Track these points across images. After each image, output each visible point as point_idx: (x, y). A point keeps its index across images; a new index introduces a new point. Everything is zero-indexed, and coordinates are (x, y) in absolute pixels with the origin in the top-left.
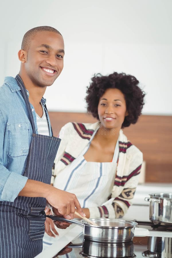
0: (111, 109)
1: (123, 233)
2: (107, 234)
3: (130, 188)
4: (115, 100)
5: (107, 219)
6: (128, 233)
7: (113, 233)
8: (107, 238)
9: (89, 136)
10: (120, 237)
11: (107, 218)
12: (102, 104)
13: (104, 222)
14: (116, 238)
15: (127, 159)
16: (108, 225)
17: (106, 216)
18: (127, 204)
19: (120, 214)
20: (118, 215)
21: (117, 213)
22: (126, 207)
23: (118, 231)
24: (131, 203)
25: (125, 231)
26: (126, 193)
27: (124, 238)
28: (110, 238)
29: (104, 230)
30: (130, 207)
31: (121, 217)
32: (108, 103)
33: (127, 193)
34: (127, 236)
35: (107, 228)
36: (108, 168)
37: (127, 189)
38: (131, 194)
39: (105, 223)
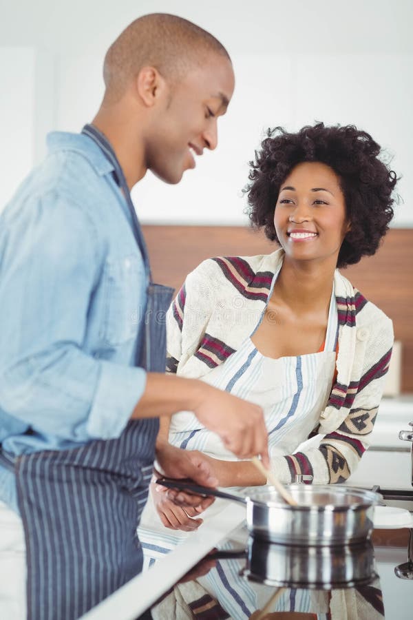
0: (305, 212)
1: (345, 520)
2: (305, 524)
3: (365, 407)
4: (316, 190)
5: (308, 487)
6: (358, 521)
7: (321, 522)
8: (305, 533)
9: (264, 290)
10: (339, 531)
11: (308, 482)
12: (282, 202)
13: (299, 494)
14: (328, 534)
15: (359, 341)
16: (308, 502)
17: (306, 477)
18: (358, 447)
19: (340, 472)
20: (335, 477)
21: (332, 471)
22: (356, 455)
23: (334, 517)
24: (366, 444)
25: (351, 516)
26: (354, 421)
27: (349, 533)
28: (313, 534)
29: (299, 514)
30: (365, 454)
31: (342, 480)
32: (296, 198)
33: (359, 421)
34: (356, 529)
35: (305, 510)
36: (316, 368)
37: (358, 410)
38: (368, 422)
39: (302, 496)
